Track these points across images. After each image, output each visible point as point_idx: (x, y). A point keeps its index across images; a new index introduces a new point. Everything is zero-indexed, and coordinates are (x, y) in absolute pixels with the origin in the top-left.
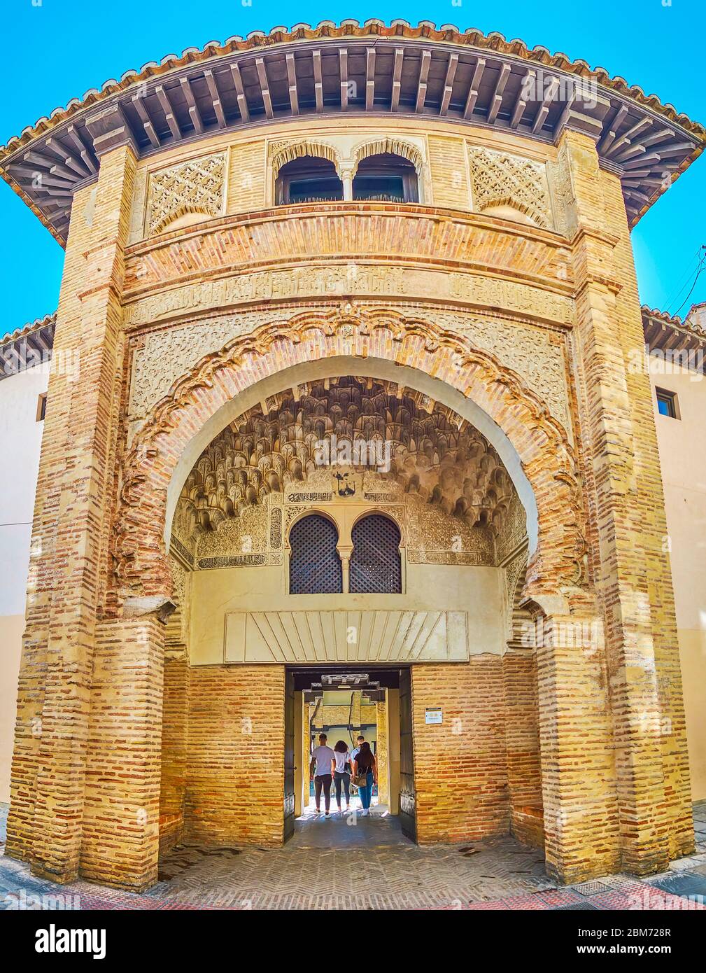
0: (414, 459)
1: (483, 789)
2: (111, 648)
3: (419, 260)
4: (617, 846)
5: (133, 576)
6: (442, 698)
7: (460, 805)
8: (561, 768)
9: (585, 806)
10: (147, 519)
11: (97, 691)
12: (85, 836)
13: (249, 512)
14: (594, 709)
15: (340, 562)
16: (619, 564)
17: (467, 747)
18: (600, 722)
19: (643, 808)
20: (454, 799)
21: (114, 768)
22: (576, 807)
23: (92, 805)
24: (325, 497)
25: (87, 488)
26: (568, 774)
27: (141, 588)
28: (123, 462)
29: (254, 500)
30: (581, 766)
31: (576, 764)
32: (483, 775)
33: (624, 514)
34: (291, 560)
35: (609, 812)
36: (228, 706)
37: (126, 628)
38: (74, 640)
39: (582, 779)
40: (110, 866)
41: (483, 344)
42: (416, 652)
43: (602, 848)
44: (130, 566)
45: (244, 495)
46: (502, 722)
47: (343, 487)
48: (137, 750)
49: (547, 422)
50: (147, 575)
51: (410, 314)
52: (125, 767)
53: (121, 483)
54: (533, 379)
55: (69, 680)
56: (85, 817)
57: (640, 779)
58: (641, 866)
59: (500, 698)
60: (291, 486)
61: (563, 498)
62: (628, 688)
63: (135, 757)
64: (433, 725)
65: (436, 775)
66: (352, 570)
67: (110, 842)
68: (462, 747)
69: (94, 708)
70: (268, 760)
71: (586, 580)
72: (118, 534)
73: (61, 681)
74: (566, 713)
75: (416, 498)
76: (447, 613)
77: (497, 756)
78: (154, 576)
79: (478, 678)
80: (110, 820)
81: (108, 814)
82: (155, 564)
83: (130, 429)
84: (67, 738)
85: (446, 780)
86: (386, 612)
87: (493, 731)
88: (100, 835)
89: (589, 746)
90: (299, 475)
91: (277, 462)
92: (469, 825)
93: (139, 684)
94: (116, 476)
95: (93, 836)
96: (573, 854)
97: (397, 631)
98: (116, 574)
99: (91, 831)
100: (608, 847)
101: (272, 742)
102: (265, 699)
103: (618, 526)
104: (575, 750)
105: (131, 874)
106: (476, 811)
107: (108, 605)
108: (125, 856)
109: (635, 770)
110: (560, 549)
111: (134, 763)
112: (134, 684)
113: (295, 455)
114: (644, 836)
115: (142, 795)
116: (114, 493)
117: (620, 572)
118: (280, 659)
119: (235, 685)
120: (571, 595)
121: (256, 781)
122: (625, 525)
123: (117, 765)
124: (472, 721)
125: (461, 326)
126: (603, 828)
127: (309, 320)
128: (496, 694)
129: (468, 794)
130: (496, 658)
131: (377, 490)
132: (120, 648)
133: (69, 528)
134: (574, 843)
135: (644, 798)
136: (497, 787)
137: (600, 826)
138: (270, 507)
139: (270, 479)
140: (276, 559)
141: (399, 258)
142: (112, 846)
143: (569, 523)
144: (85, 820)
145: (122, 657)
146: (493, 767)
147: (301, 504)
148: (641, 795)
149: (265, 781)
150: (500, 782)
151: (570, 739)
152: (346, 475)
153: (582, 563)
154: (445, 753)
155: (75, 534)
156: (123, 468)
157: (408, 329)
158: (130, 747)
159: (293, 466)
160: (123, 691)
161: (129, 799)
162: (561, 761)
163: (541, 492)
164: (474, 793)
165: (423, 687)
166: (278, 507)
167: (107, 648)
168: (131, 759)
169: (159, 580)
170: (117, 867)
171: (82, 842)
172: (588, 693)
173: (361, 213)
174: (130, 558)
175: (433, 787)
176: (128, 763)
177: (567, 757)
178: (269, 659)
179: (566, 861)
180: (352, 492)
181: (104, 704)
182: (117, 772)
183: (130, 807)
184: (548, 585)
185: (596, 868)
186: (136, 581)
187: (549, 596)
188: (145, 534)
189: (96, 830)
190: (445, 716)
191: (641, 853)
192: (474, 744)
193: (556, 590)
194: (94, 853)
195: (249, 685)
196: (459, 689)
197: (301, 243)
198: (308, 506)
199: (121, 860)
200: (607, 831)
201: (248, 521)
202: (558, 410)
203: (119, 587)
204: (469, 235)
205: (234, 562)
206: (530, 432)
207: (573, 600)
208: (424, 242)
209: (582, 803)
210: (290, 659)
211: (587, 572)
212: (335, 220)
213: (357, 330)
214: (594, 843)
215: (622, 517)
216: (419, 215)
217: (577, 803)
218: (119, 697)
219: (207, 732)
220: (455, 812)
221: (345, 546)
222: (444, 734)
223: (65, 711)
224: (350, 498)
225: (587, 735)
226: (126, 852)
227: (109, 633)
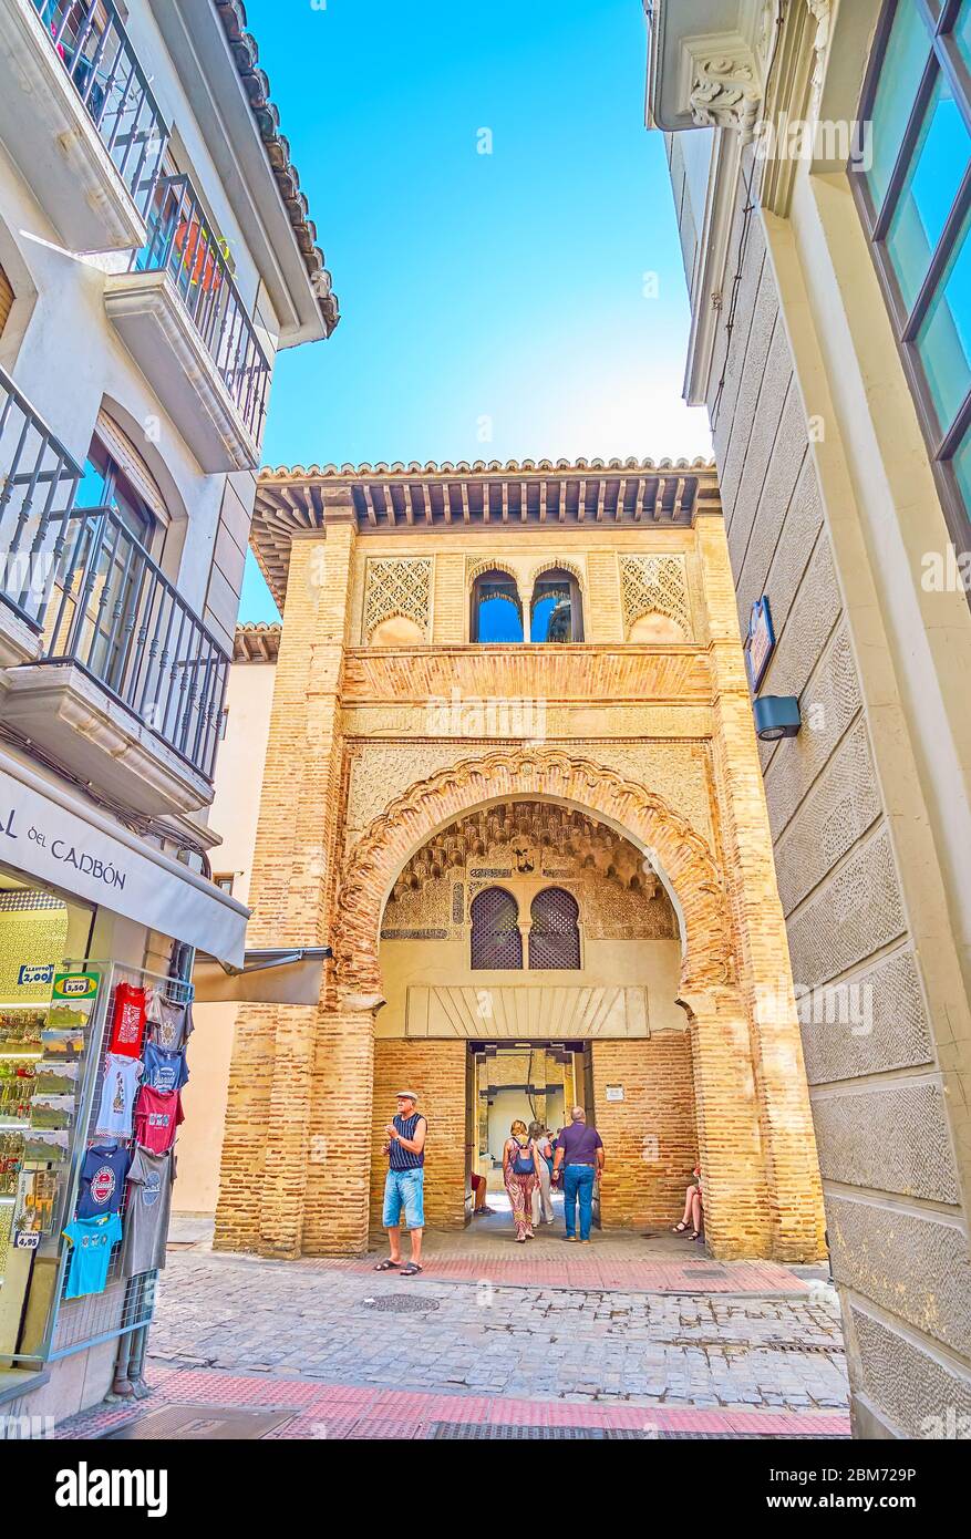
0: (589, 841)
1: (669, 1172)
2: (334, 1040)
3: (581, 701)
4: (767, 1231)
5: (350, 975)
6: (623, 1074)
7: (645, 1188)
8: (708, 1149)
9: (733, 1187)
10: (363, 925)
11: (319, 1078)
12: (307, 1212)
13: (431, 885)
14: (740, 1097)
15: (520, 937)
16: (755, 968)
17: (650, 1125)
18: (746, 1110)
19: (787, 1195)
20: (638, 1181)
21: (337, 1146)
22: (724, 1186)
23: (314, 1182)
24: (506, 874)
25: (316, 896)
26: (715, 1155)
27: (358, 987)
28: (341, 868)
29: (438, 873)
30: (727, 1149)
31: (723, 1147)
32: (668, 1157)
33: (759, 921)
34: (472, 932)
35: (758, 1196)
36: (410, 1081)
37: (348, 1023)
38: (305, 1034)
39: (728, 1161)
40: (332, 1237)
41: (633, 773)
42: (595, 1028)
43: (751, 1230)
44: (348, 966)
45: (428, 871)
46: (687, 1101)
47: (522, 863)
48: (358, 1129)
49: (691, 838)
50: (363, 975)
51: (575, 752)
52: (347, 1144)
53: (339, 888)
54: (677, 800)
55: (299, 1070)
56: (307, 1194)
57: (781, 1166)
58: (785, 1252)
59: (684, 1076)
60: (473, 861)
61: (708, 905)
62: (766, 1081)
63: (356, 1135)
64: (615, 1102)
65: (619, 1154)
66: (532, 944)
67: (333, 1215)
68: (645, 1125)
69: (316, 1093)
70: (450, 1136)
71: (732, 980)
72: (337, 936)
73: (291, 1070)
74: (712, 1101)
75: (593, 872)
76: (625, 989)
77: (682, 1137)
78: (370, 976)
79: (660, 1055)
80: (332, 1194)
81: (331, 1188)
82: (370, 966)
83: (347, 838)
84: (298, 1122)
85: (628, 1160)
86: (564, 989)
87: (678, 1110)
88: (323, 1209)
89: (735, 1131)
90: (481, 851)
91: (461, 841)
92: (654, 1211)
93: (360, 1072)
94: (334, 880)
95: (316, 1212)
96: (722, 1230)
97: (576, 1008)
98: (335, 973)
99: (314, 1206)
100: (758, 1230)
101: (455, 1118)
102: (447, 1073)
103: (754, 934)
104: (722, 1134)
105: (352, 1242)
106: (661, 1196)
107: (328, 1000)
108: (347, 1226)
109: (776, 1157)
110: (707, 952)
111: (356, 1141)
112: (355, 1072)
113: (478, 836)
114: (787, 1222)
115: (363, 1168)
116: (333, 896)
117: (756, 976)
118: (462, 1034)
119: (417, 1059)
120: (717, 994)
121: (438, 1158)
122: (761, 932)
123: (340, 1143)
124: (655, 1098)
125: (616, 760)
126: (753, 1211)
127: (498, 758)
128: (680, 1071)
129: (653, 1176)
130: (679, 1034)
131: (555, 867)
132: (342, 1040)
133: (297, 931)
134: (722, 1220)
135: (786, 1186)
136: (683, 1171)
137: (748, 1208)
138: (453, 881)
139: (453, 857)
140: (458, 934)
141: (566, 701)
142: (335, 1218)
143: (714, 928)
144: (307, 1197)
145: (343, 1048)
146: (679, 1149)
147: (483, 880)
148: (783, 1182)
149: (446, 1158)
150: (687, 1166)
151: (715, 1124)
152: (525, 851)
153: (728, 964)
154: (628, 1131)
155: (304, 937)
156: (341, 873)
157: (573, 767)
158: (352, 1126)
159: (476, 844)
160: (344, 1078)
161: (351, 1173)
162: (708, 1143)
163: (688, 904)
164: (658, 1176)
165: (603, 1063)
166: (461, 881)
167: (329, 1040)
168: (353, 1137)
169: (374, 981)
170: (339, 1238)
171: (305, 1219)
172: (734, 1083)
173: (536, 652)
174: (348, 959)
175: (616, 1166)
176: (350, 1140)
177: (714, 1139)
178: (451, 1034)
179: (715, 1236)
180: (530, 869)
181: (327, 1090)
182: (340, 1149)
183: (352, 1180)
184: (695, 986)
185: (746, 1249)
186: (353, 980)
187: (698, 996)
188: (361, 938)
189: (319, 1205)
190: (627, 1092)
191: (784, 1239)
192: (658, 1123)
193: (703, 989)
194: (316, 1227)
195: (431, 1059)
196: (641, 1066)
197: (491, 682)
198: (489, 881)
199: (343, 1229)
200: (756, 1214)
201: (431, 894)
202: (701, 825)
203: (338, 984)
204: (620, 666)
205: (416, 935)
206: (676, 850)
207: (720, 998)
208: (584, 680)
209: (730, 1184)
210: (473, 1034)
211: (733, 971)
212: (518, 658)
213: (535, 769)
214: (743, 1224)
215: (758, 924)
216: (581, 652)
217: (725, 1183)
218: (342, 1083)
219: (387, 1107)
220: (640, 1196)
221: (525, 921)
222: (627, 1111)
223: (296, 1097)
224: (529, 874)
225: (733, 1121)
226: (348, 1222)
227: (331, 1026)
